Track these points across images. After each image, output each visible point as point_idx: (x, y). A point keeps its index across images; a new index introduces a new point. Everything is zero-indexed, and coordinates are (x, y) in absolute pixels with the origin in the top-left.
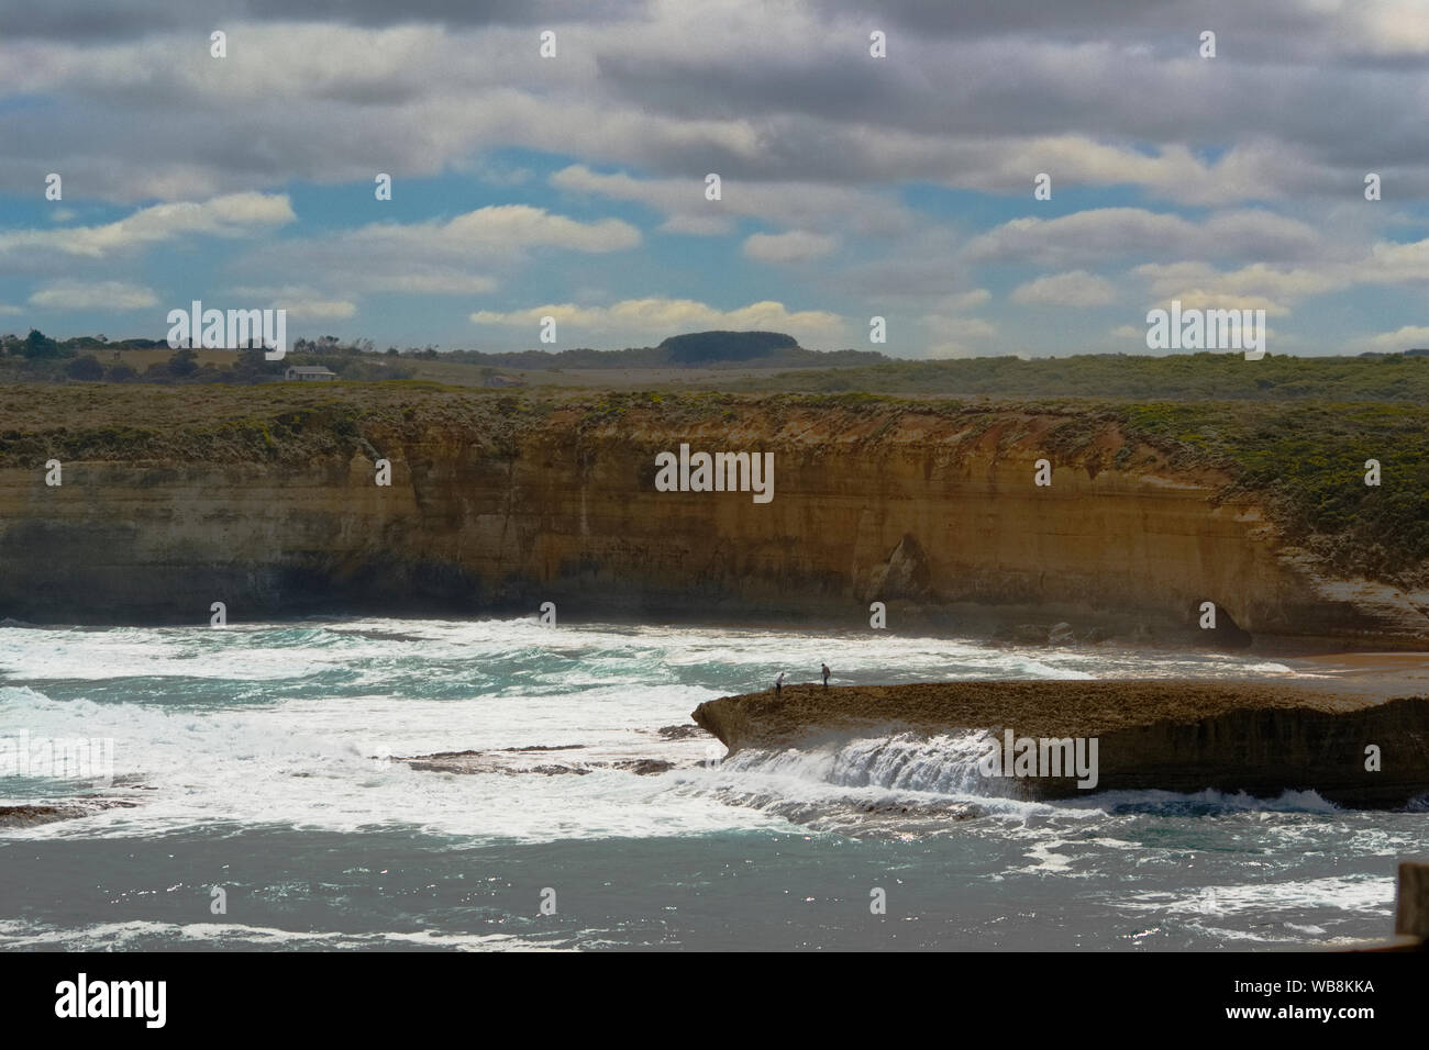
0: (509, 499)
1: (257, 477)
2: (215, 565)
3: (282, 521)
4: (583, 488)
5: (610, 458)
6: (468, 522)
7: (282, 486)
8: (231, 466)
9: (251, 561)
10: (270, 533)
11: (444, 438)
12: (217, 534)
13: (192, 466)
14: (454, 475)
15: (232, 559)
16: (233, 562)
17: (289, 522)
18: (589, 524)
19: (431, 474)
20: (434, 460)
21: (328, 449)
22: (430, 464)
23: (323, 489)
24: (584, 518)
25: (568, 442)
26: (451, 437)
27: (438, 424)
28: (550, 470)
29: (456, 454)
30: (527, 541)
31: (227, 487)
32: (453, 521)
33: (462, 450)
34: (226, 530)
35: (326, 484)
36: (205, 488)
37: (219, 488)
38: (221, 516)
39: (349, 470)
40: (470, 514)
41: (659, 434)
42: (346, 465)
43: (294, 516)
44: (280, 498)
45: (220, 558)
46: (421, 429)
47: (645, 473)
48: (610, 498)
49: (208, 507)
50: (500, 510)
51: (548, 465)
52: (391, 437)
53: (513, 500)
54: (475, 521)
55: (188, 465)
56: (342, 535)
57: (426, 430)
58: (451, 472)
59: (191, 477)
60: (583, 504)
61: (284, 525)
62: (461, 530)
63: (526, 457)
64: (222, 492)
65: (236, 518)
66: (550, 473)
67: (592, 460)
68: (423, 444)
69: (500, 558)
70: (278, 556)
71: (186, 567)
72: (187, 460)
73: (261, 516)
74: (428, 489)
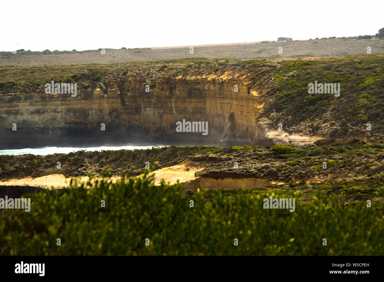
0: (153, 102)
1: (53, 98)
2: (36, 129)
3: (64, 112)
4: (173, 97)
5: (180, 86)
6: (143, 111)
7: (64, 100)
8: (43, 94)
9: (51, 127)
10: (59, 117)
11: (134, 81)
12: (36, 118)
13: (27, 95)
14: (137, 94)
15: (43, 126)
16: (44, 127)
17: (67, 113)
18: (175, 111)
19: (128, 94)
20: (130, 89)
21: (86, 87)
22: (128, 91)
23: (82, 101)
24: (174, 108)
25: (168, 81)
26: (136, 81)
27: (133, 76)
28: (163, 91)
29: (137, 86)
30: (161, 117)
31: (40, 101)
32: (137, 110)
33: (140, 85)
34: (40, 116)
35: (83, 99)
36: (32, 102)
37: (37, 102)
38: (38, 112)
39: (93, 94)
40: (143, 108)
41: (194, 77)
42: (92, 92)
43: (69, 110)
44: (63, 105)
45: (38, 126)
46: (127, 78)
47: (189, 92)
48: (180, 101)
49: (32, 108)
50: (152, 106)
51: (162, 90)
52: (112, 82)
53: (155, 102)
54: (145, 110)
55: (25, 94)
56: (91, 117)
57: (128, 78)
58: (137, 93)
59: (26, 99)
60: (173, 103)
61: (65, 114)
62: (141, 113)
63: (157, 87)
64: (38, 103)
65: (44, 112)
66: (163, 92)
67: (175, 87)
68: (127, 83)
69: (154, 123)
70: (62, 124)
71: (25, 130)
72: (25, 93)
73: (55, 111)
74: (127, 99)
